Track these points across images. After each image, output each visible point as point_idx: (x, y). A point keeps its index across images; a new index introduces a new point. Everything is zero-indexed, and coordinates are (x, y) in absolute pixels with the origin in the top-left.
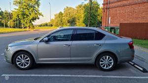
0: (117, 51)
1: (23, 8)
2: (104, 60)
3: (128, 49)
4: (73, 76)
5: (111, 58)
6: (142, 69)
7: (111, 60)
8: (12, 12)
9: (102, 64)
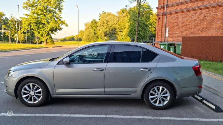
0: (176, 80)
1: (37, 13)
2: (155, 92)
3: (193, 76)
4: (108, 116)
5: (166, 89)
6: (214, 107)
7: (166, 93)
8: (21, 20)
9: (152, 99)
